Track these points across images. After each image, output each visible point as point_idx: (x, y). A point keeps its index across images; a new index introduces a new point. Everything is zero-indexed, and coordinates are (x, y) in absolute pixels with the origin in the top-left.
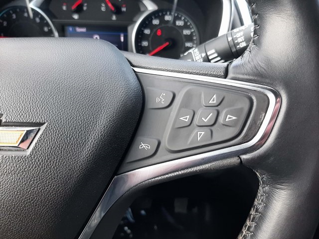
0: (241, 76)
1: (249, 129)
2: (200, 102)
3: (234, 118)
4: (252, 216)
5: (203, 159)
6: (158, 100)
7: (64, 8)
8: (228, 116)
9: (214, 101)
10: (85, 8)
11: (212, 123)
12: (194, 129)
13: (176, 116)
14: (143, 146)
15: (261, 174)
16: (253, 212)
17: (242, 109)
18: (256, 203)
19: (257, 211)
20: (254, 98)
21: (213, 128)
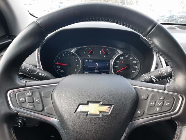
0: (170, 90)
1: (174, 107)
2: (157, 98)
3: (169, 104)
4: (175, 138)
5: (159, 117)
6: (143, 97)
8: (167, 103)
9: (162, 98)
10: (93, 53)
11: (162, 105)
12: (156, 107)
13: (149, 103)
14: (139, 112)
15: (178, 122)
16: (175, 136)
17: (171, 101)
18: (176, 132)
19: (177, 135)
20: (175, 98)
21: (162, 107)
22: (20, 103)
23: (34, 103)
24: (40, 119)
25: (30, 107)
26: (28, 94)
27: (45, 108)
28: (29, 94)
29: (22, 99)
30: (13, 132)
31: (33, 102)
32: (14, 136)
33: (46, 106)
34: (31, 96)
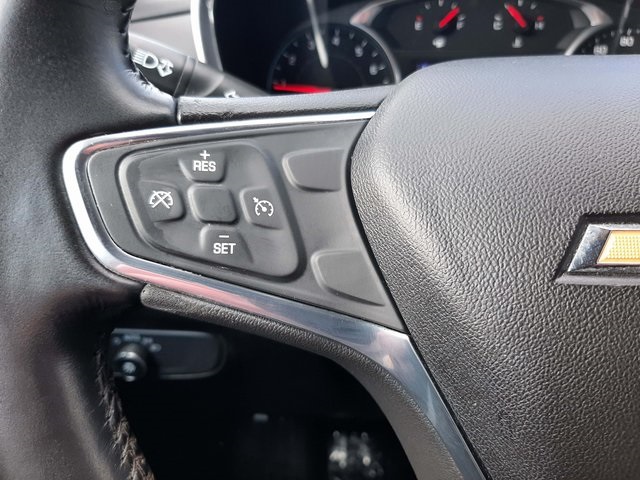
7: (418, 26)
10: (459, 25)
22: (149, 226)
23: (238, 228)
24: (287, 329)
25: (220, 249)
26: (200, 165)
27: (314, 259)
28: (205, 164)
29: (162, 199)
30: (112, 411)
31: (236, 220)
32: (124, 438)
33: (317, 248)
34: (220, 181)
